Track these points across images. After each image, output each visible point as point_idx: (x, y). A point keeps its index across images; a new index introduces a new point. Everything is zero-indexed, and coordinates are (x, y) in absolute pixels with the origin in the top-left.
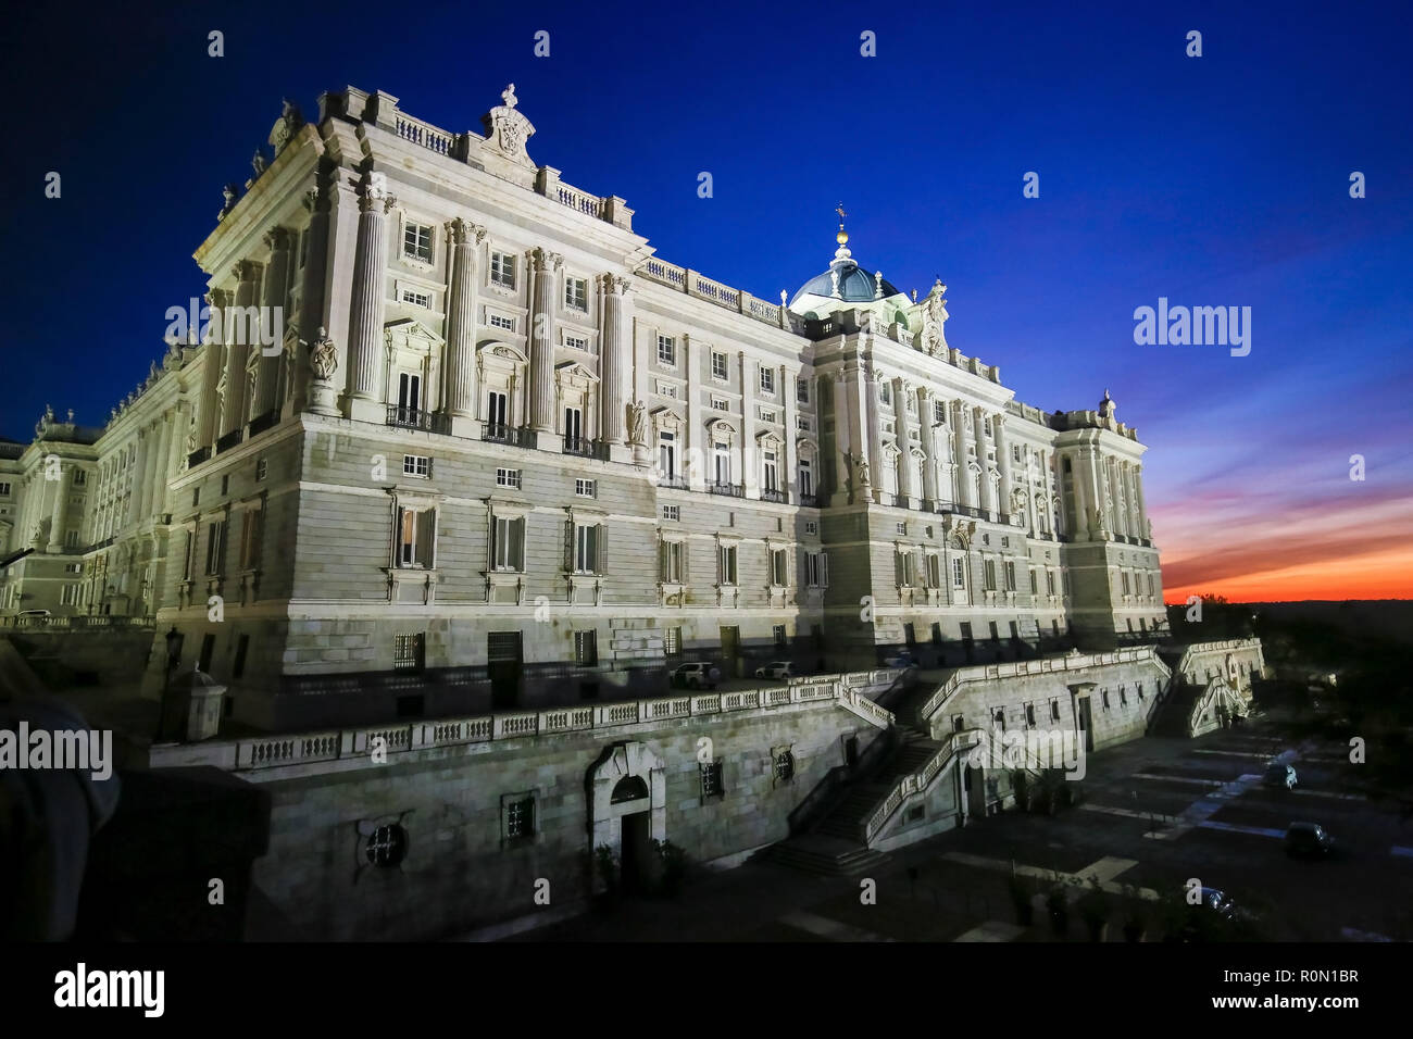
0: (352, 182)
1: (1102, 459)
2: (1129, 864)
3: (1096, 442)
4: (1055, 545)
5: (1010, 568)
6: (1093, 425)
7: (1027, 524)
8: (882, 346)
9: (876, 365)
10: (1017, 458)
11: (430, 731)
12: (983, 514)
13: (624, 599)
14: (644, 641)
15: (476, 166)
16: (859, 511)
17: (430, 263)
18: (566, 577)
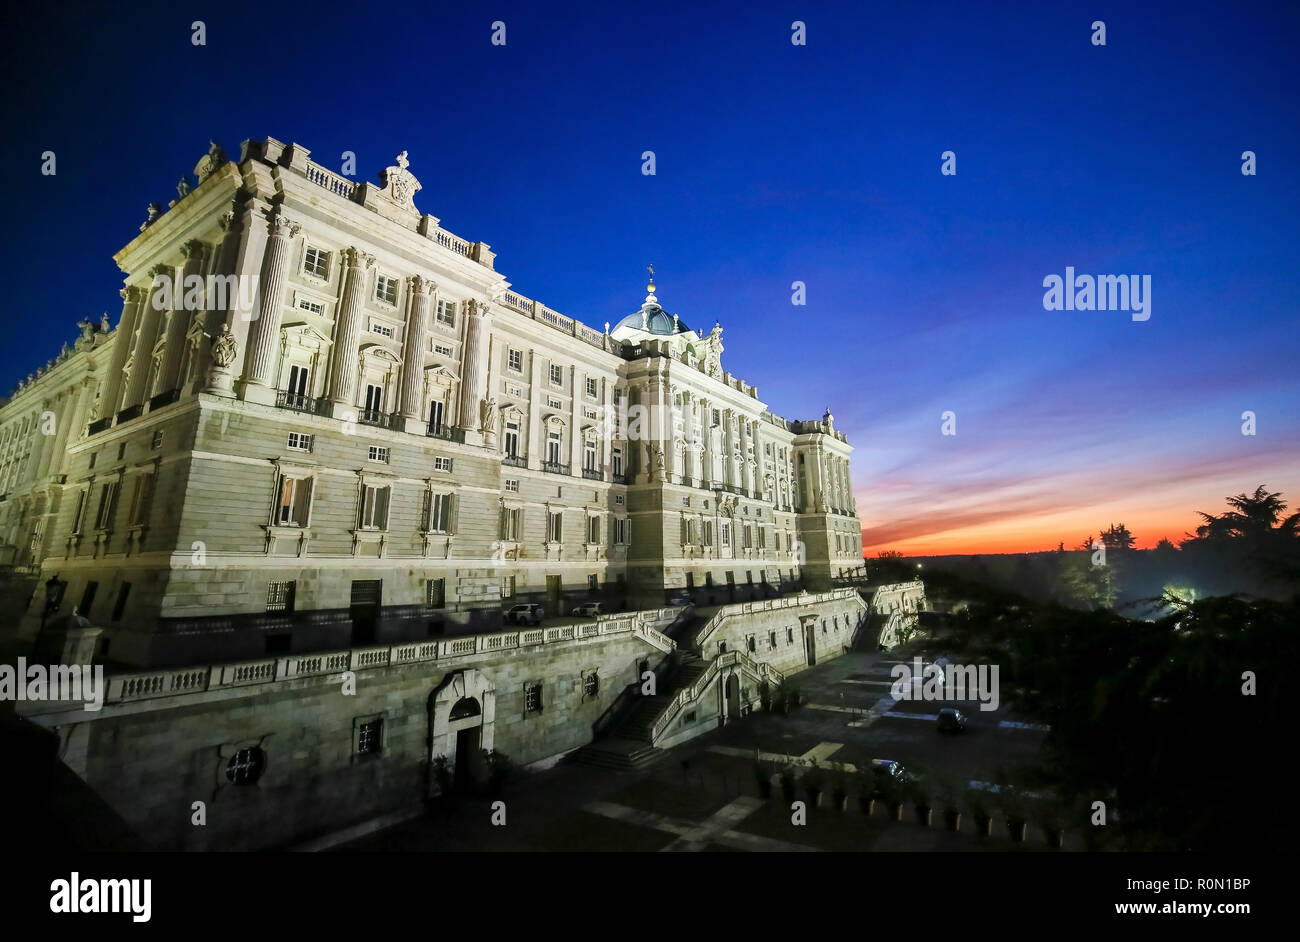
0: (264, 211)
1: (825, 455)
2: (837, 746)
3: (820, 443)
4: (793, 515)
5: (762, 532)
6: (819, 431)
7: (774, 500)
8: (676, 367)
9: (672, 381)
10: (768, 453)
11: (293, 665)
12: (744, 492)
13: (470, 554)
14: (485, 587)
15: (370, 208)
16: (656, 488)
17: (325, 279)
18: (422, 536)
